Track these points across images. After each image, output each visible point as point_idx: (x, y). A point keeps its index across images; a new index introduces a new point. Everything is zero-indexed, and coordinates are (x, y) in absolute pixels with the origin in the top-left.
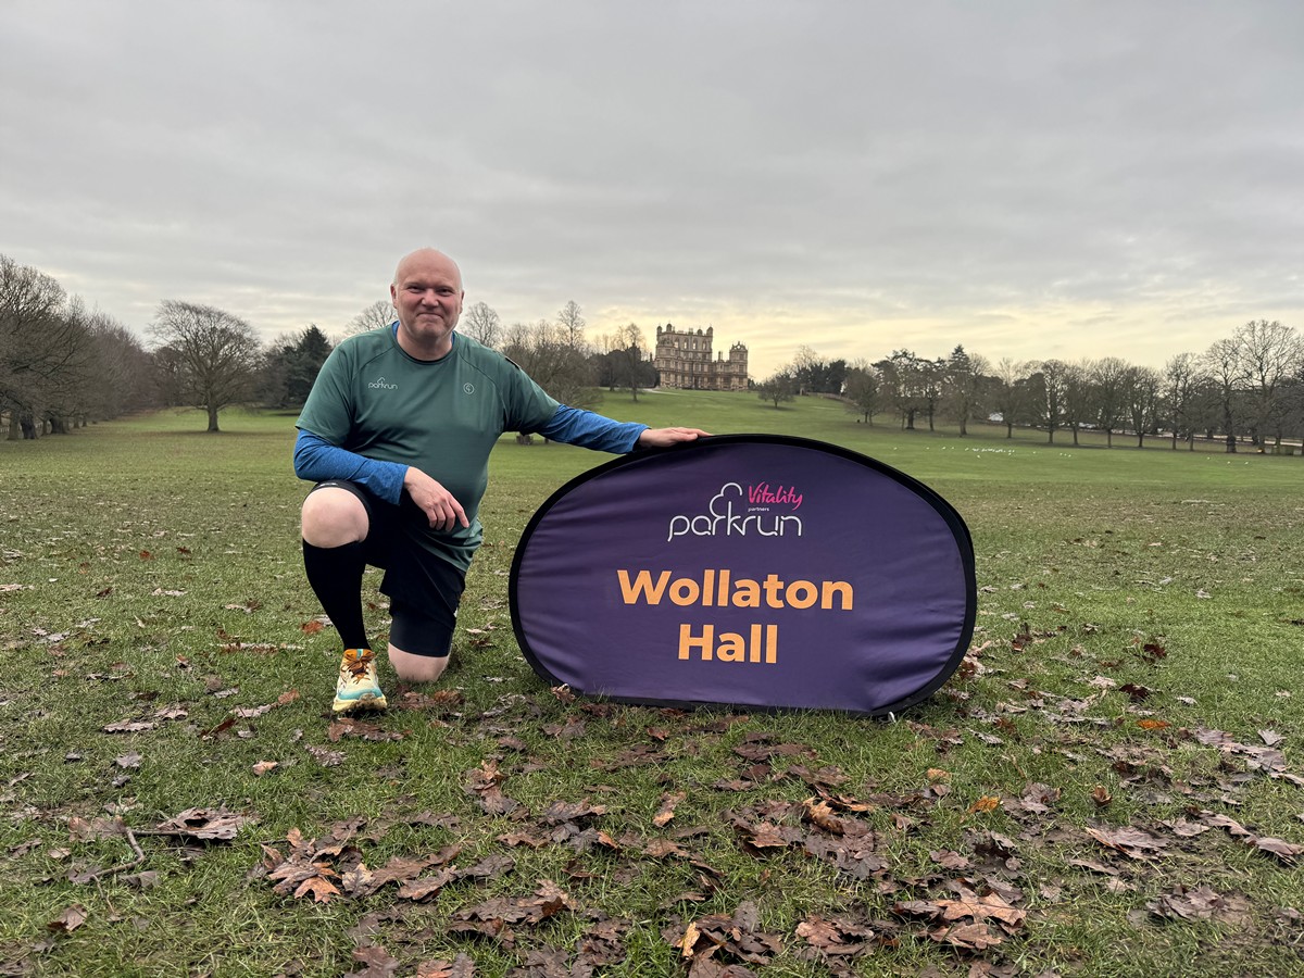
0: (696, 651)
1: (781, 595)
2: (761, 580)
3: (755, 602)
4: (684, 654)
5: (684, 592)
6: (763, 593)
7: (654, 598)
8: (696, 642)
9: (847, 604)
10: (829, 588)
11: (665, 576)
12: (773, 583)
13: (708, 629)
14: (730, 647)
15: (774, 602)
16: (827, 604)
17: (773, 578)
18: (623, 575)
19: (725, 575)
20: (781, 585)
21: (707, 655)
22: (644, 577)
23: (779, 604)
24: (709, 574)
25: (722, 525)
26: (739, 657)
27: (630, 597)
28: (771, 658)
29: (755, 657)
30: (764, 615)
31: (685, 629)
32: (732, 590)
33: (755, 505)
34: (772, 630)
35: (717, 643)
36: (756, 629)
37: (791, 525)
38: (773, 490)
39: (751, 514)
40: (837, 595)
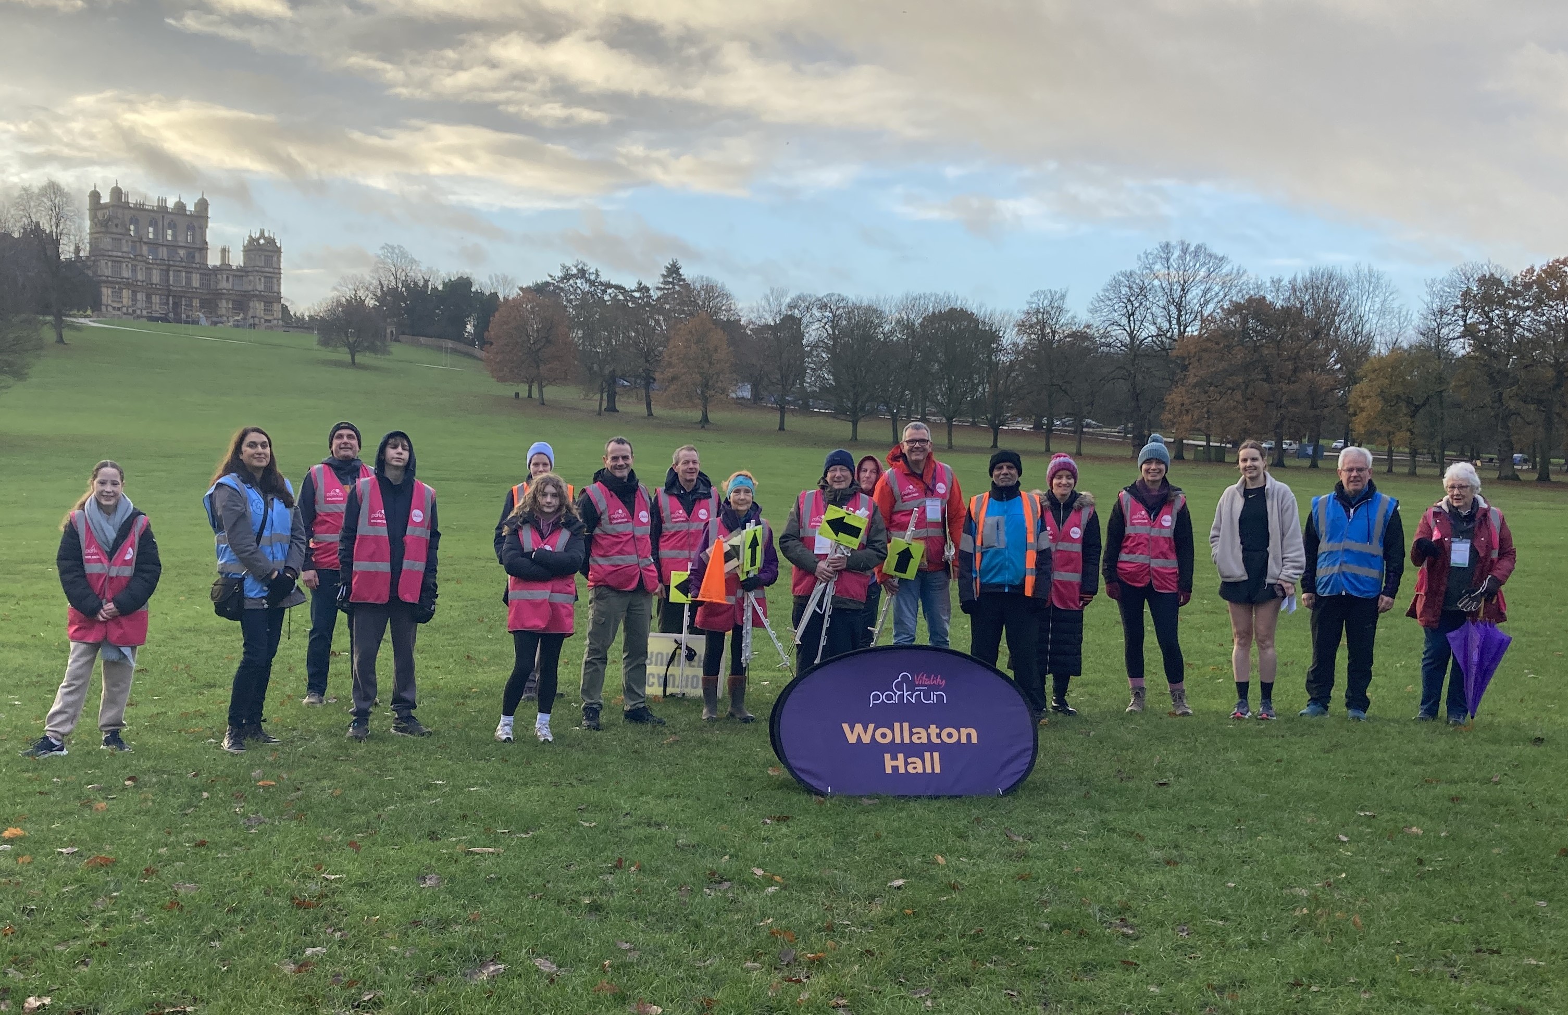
0: (895, 768)
1: (939, 736)
2: (927, 728)
3: (925, 740)
4: (889, 770)
5: (884, 736)
6: (929, 735)
7: (866, 739)
8: (894, 763)
9: (974, 740)
10: (964, 731)
11: (871, 727)
12: (933, 729)
13: (901, 756)
14: (914, 765)
15: (936, 741)
16: (964, 740)
17: (933, 727)
18: (846, 727)
19: (906, 725)
20: (938, 730)
21: (902, 770)
22: (859, 727)
23: (939, 741)
24: (897, 726)
25: (902, 696)
26: (920, 770)
27: (852, 739)
28: (937, 770)
29: (929, 770)
30: (930, 747)
31: (887, 757)
32: (911, 734)
33: (919, 685)
34: (936, 755)
35: (906, 764)
36: (927, 755)
37: (940, 697)
38: (929, 677)
39: (917, 690)
40: (969, 735)
